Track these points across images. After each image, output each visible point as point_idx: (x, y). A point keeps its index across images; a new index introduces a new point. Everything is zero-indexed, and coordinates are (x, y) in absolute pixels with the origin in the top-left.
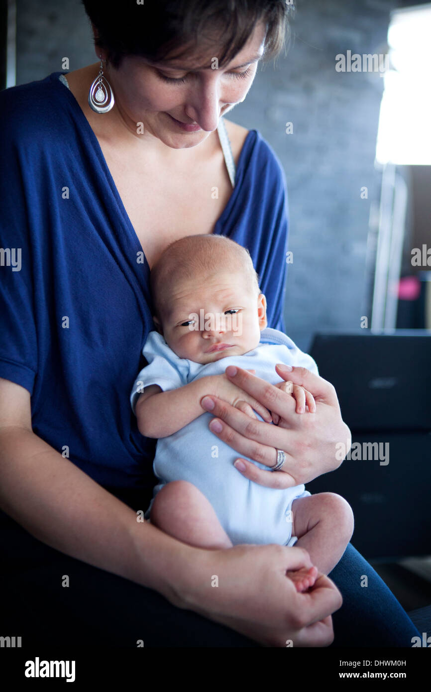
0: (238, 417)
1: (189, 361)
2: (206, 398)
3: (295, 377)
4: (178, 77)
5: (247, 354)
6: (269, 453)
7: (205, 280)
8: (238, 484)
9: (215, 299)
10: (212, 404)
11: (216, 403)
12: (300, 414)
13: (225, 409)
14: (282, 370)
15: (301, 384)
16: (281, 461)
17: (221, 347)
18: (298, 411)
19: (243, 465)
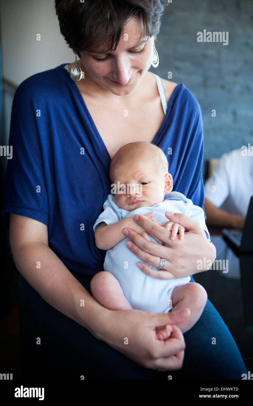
0: (140, 240)
1: (122, 209)
2: (125, 230)
3: (175, 219)
4: (102, 58)
5: (154, 206)
6: (157, 260)
7: (129, 166)
8: (140, 276)
9: (133, 176)
10: (128, 232)
11: (129, 232)
12: (172, 240)
13: (134, 236)
14: (168, 215)
15: (179, 223)
16: (163, 265)
17: (136, 202)
18: (171, 238)
19: (141, 266)
